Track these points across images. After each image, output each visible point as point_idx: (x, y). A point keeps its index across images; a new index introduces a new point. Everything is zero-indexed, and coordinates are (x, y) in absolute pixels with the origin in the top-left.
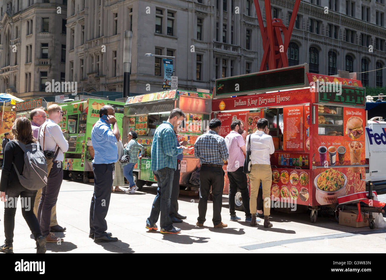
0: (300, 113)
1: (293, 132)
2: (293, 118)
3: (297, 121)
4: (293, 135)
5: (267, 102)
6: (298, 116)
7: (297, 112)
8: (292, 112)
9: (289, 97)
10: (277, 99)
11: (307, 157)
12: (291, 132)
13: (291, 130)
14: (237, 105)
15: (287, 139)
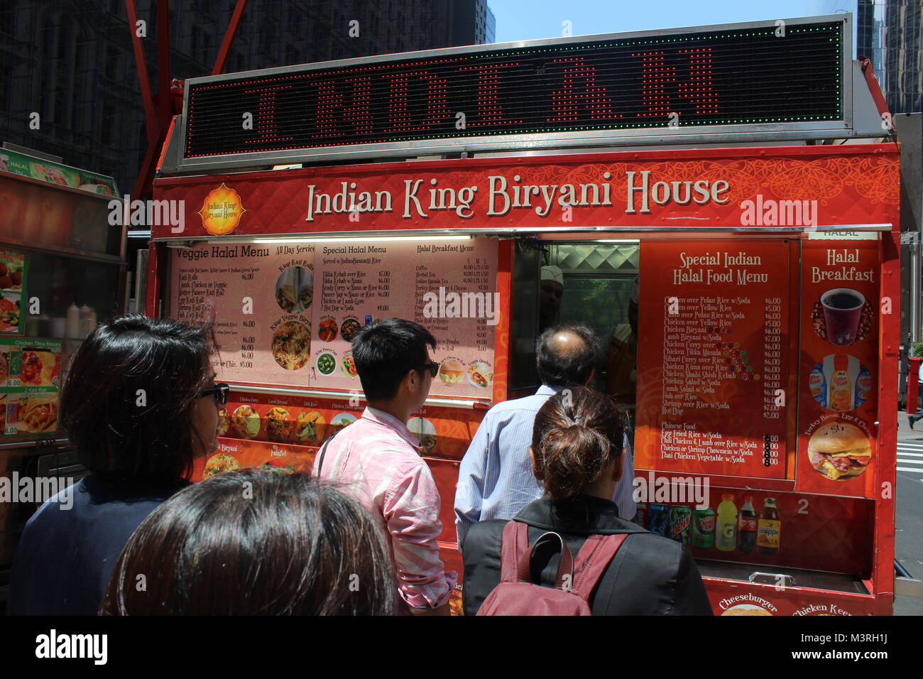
0: (762, 278)
1: (706, 375)
2: (709, 301)
3: (741, 316)
4: (712, 391)
5: (548, 202)
6: (751, 289)
7: (742, 268)
8: (706, 268)
9: (720, 186)
10: (630, 188)
11: (773, 506)
12: (696, 375)
13: (698, 364)
14: (328, 210)
15: (664, 411)
